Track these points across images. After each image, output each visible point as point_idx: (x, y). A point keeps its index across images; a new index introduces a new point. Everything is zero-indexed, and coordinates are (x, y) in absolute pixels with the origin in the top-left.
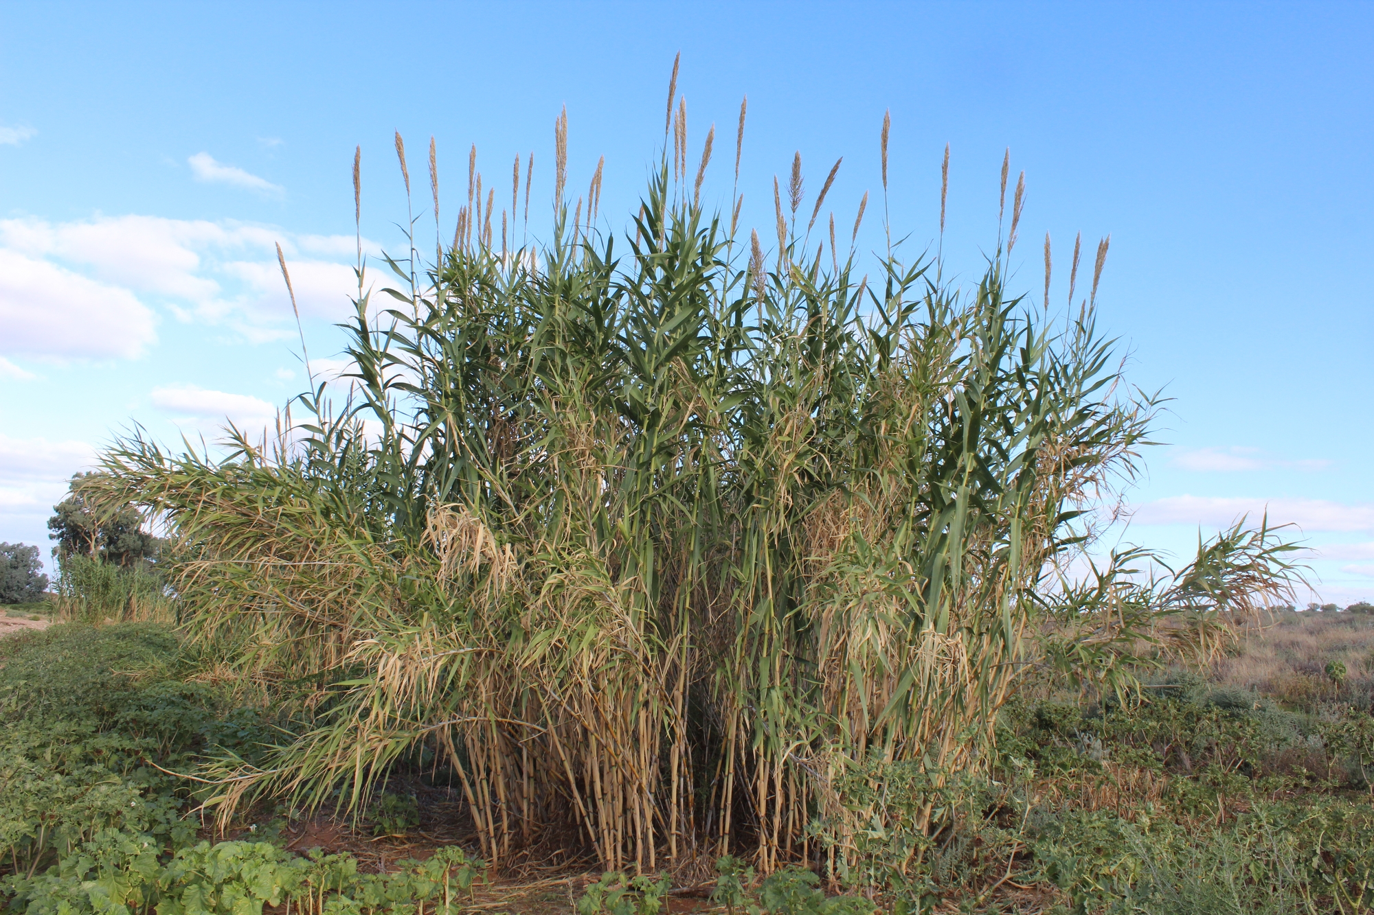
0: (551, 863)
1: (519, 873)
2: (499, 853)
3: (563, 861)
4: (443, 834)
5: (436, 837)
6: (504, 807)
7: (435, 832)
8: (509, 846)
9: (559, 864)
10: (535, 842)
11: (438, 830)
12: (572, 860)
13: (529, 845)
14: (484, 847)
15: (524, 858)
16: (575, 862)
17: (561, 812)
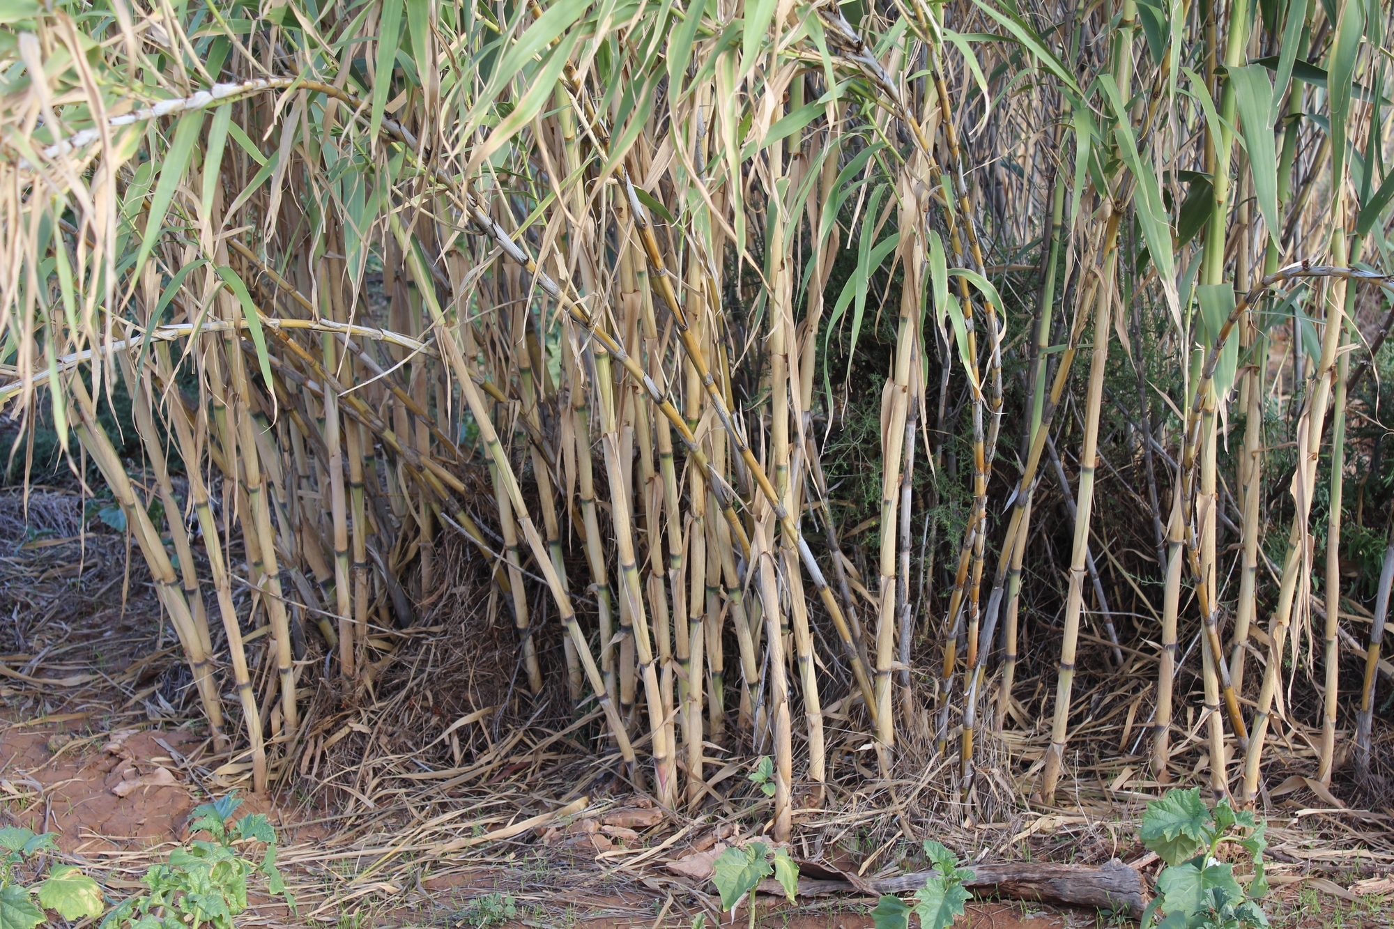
0: (443, 757)
1: (346, 796)
2: (267, 733)
3: (482, 748)
4: (60, 659)
5: (39, 672)
6: (276, 587)
7: (31, 652)
8: (301, 708)
9: (468, 759)
10: (384, 689)
11: (42, 647)
12: (510, 741)
13: (366, 700)
14: (213, 712)
15: (357, 747)
16: (521, 748)
17: (462, 590)
